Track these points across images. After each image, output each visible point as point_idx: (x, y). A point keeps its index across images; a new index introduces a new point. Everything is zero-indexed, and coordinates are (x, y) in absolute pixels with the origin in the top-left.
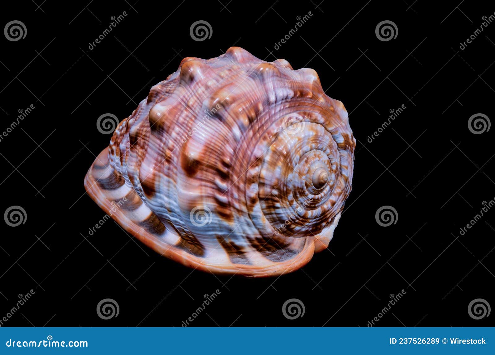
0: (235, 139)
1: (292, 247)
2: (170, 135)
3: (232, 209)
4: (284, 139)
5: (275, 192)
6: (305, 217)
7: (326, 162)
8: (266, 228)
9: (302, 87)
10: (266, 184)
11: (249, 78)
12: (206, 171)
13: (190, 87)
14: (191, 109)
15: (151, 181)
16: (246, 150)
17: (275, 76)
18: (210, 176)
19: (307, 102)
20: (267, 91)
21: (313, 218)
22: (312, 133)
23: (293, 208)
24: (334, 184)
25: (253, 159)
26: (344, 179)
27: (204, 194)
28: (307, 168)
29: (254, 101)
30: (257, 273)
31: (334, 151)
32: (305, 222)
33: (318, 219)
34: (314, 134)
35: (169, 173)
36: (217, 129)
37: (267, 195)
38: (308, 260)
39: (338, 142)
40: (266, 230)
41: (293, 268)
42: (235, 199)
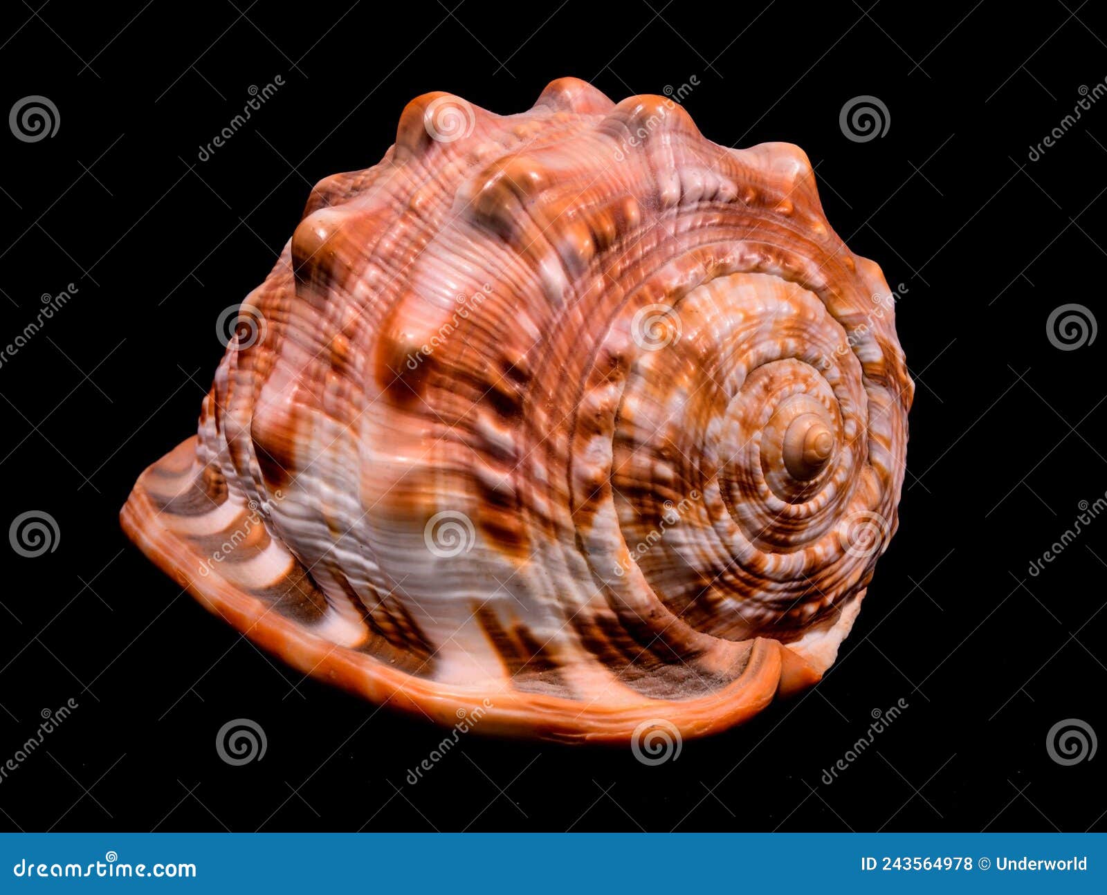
0: (547, 295)
1: (709, 662)
2: (350, 293)
3: (525, 514)
4: (702, 310)
5: (666, 470)
6: (755, 569)
7: (828, 404)
8: (630, 588)
9: (763, 182)
10: (639, 444)
11: (602, 136)
12: (451, 390)
13: (422, 163)
14: (419, 216)
15: (285, 435)
16: (580, 331)
17: (682, 132)
18: (463, 406)
19: (777, 223)
20: (654, 170)
21: (780, 577)
22: (789, 308)
23: (718, 533)
24: (847, 481)
25: (598, 357)
26: (877, 476)
27: (439, 464)
28: (768, 409)
29: (613, 194)
30: (597, 728)
31: (851, 378)
32: (755, 585)
33: (795, 584)
34: (795, 311)
35: (338, 406)
36: (493, 265)
37: (638, 479)
38: (760, 703)
39: (866, 358)
40: (629, 592)
41: (710, 723)
42: (538, 483)
